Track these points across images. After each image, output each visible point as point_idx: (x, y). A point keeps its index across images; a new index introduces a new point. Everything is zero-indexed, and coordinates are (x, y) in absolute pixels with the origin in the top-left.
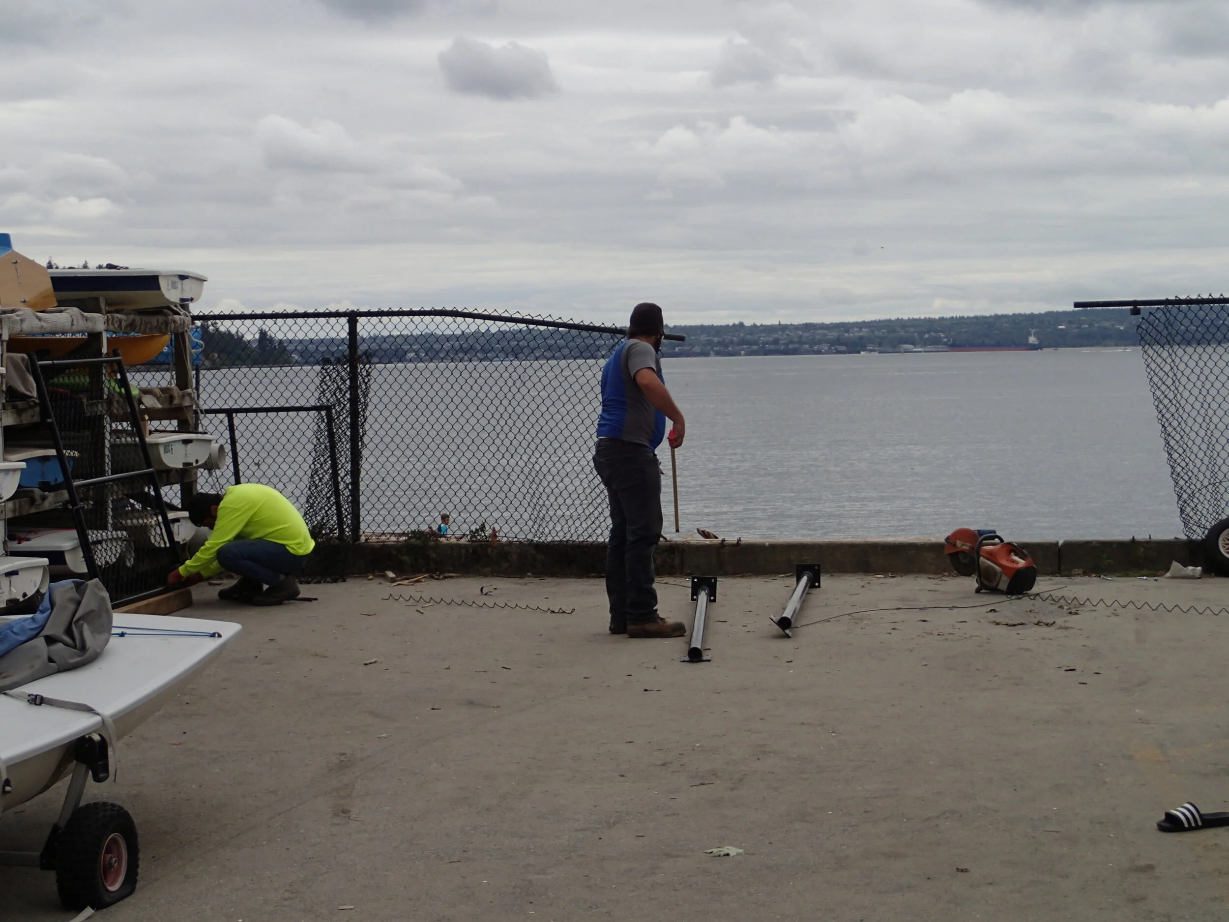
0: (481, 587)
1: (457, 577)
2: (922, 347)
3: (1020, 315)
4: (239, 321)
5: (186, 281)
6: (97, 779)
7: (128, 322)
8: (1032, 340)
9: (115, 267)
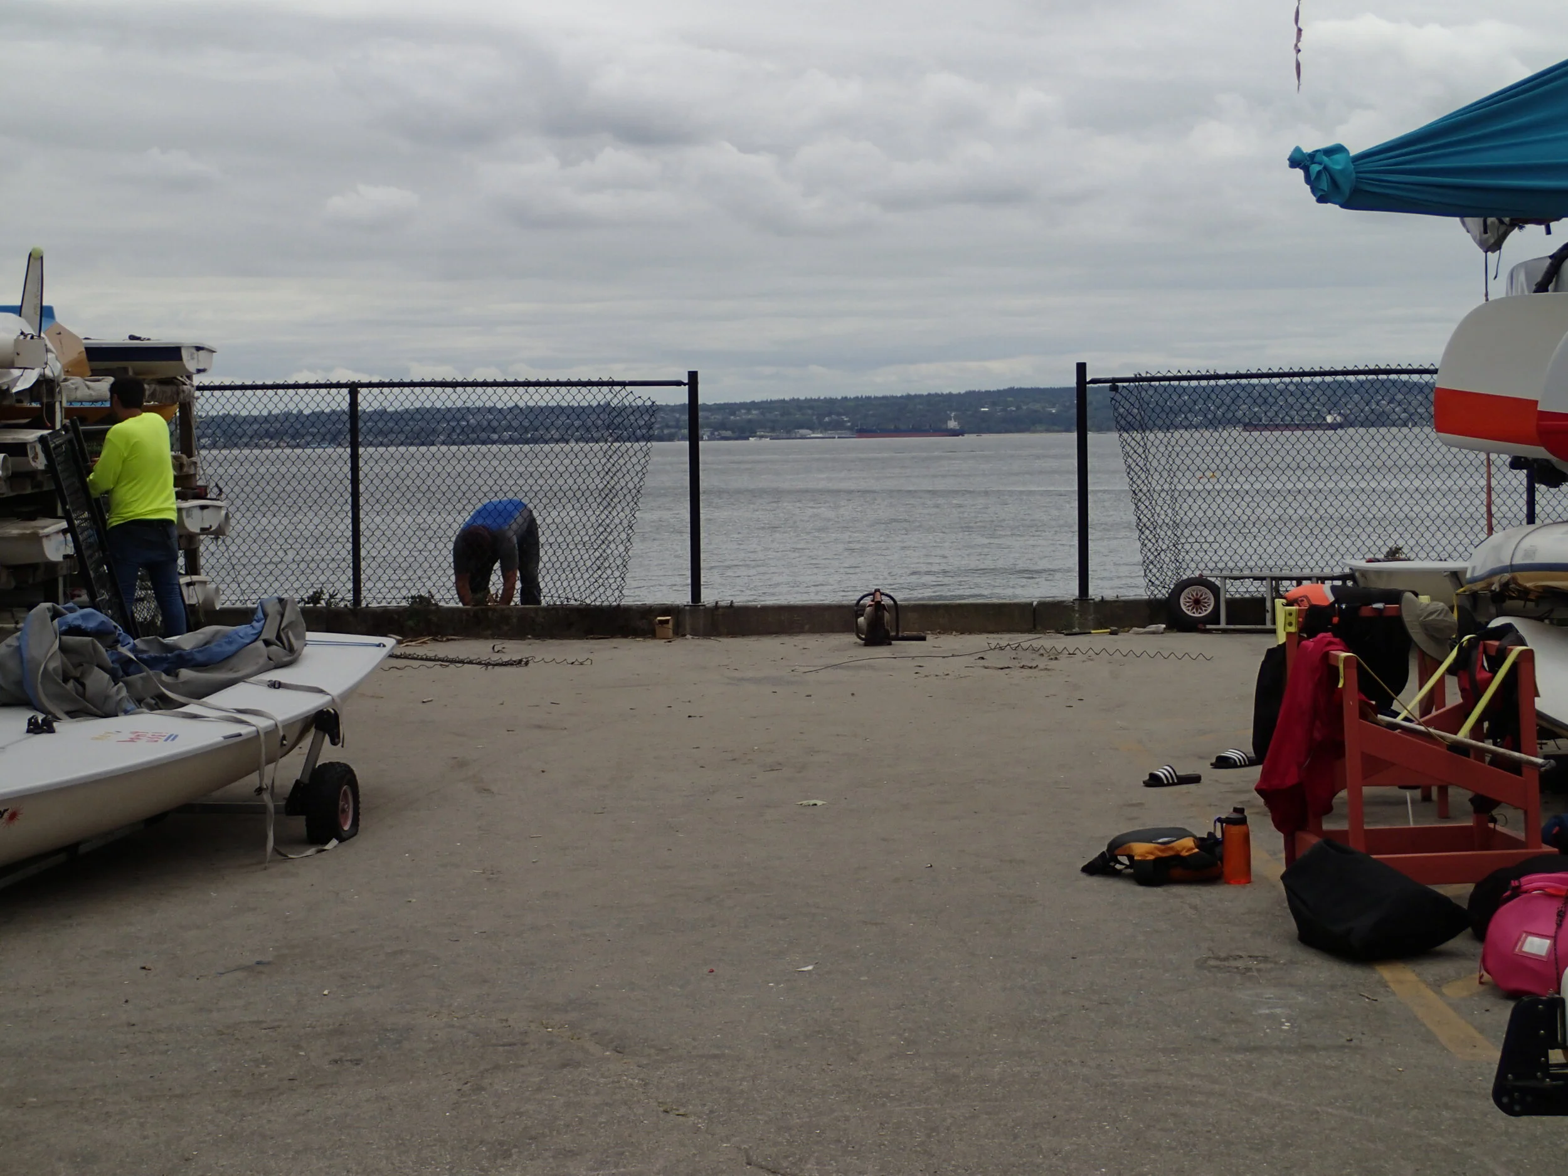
0: (492, 645)
1: (459, 640)
2: (821, 432)
3: (937, 395)
4: (239, 391)
5: (201, 352)
6: (334, 743)
7: (151, 391)
8: (952, 424)
9: (138, 339)
